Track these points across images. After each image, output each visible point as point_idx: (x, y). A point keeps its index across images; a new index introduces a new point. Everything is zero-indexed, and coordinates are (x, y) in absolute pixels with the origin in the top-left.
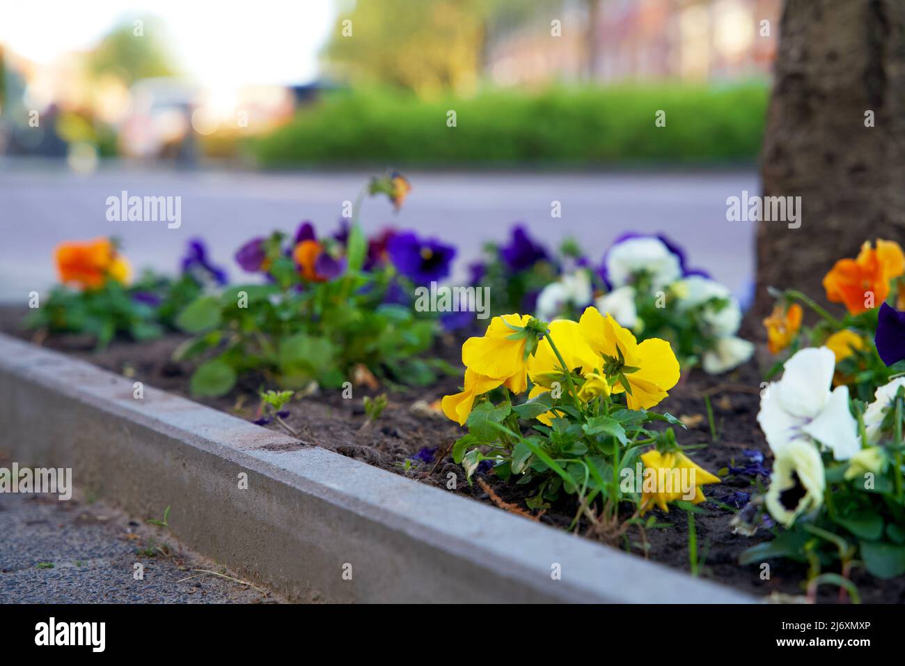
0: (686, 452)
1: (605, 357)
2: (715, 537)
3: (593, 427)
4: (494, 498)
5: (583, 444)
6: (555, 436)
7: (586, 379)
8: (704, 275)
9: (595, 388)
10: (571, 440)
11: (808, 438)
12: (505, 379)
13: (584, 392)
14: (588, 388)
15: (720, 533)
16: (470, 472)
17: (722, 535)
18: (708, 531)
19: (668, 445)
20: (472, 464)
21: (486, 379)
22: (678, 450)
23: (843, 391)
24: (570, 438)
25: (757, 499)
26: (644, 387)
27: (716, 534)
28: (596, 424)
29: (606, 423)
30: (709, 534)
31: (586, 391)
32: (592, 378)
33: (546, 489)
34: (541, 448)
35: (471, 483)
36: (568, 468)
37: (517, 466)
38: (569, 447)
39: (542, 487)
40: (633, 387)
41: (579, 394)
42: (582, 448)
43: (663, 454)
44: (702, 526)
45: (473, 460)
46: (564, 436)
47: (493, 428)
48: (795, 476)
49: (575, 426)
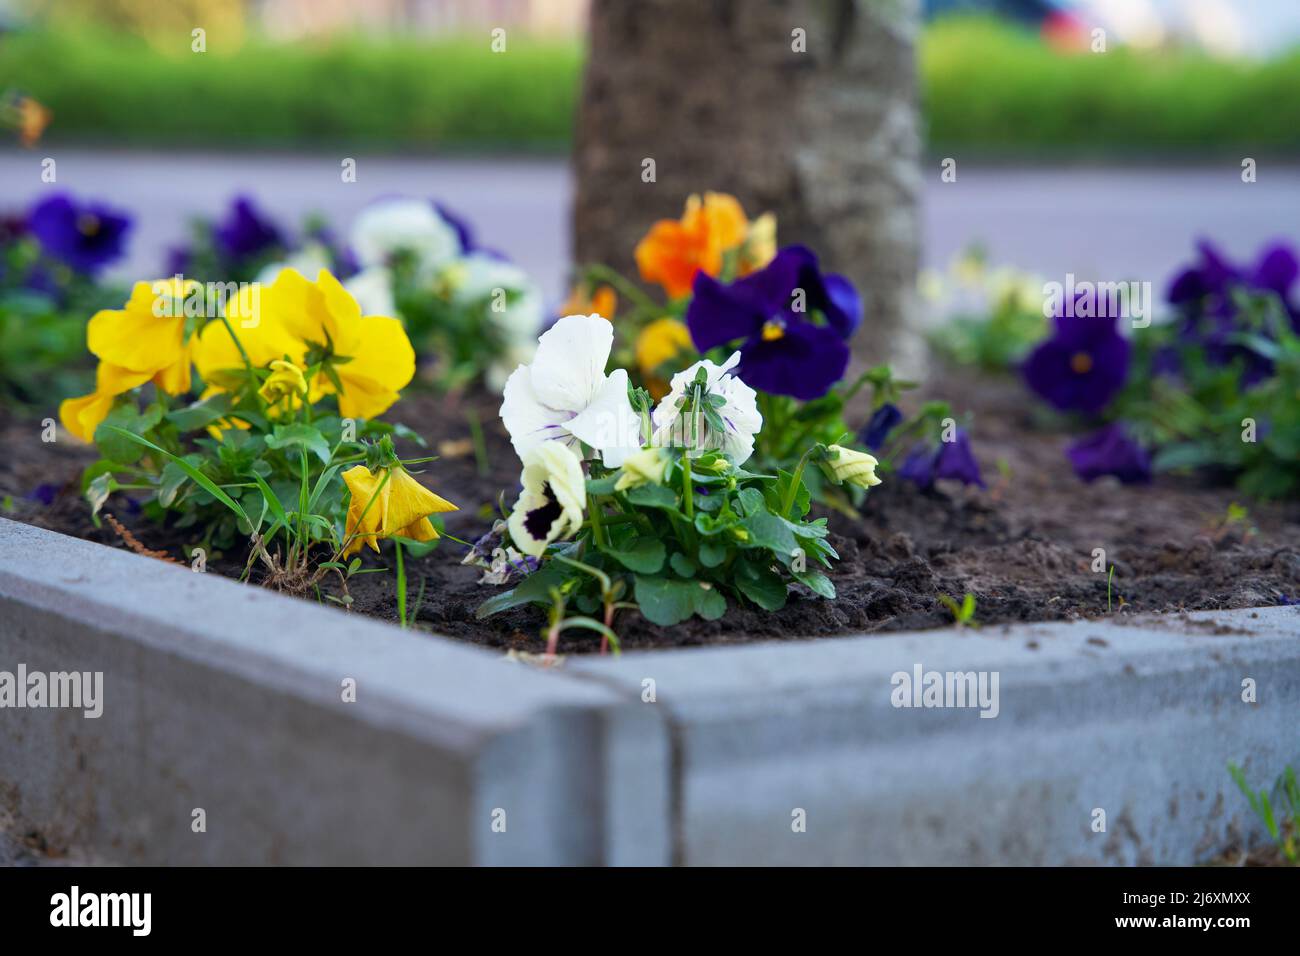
0: (410, 469)
1: (308, 343)
2: (452, 589)
3: (282, 438)
4: (132, 543)
5: (265, 463)
6: (226, 453)
7: (272, 371)
8: (497, 256)
9: (284, 382)
10: (248, 458)
11: (571, 440)
12: (154, 372)
13: (268, 389)
14: (275, 382)
15: (463, 584)
16: (97, 507)
17: (464, 587)
18: (445, 582)
19: (384, 459)
20: (99, 496)
21: (126, 372)
22: (397, 465)
23: (621, 376)
24: (247, 455)
25: (499, 526)
26: (364, 386)
27: (457, 585)
28: (287, 435)
29: (301, 432)
30: (446, 587)
31: (272, 387)
32: (281, 369)
33: (216, 533)
34: (202, 470)
35: (98, 523)
36: (245, 499)
37: (166, 496)
38: (245, 468)
39: (210, 529)
40: (346, 387)
41: (261, 391)
42: (264, 469)
43: (375, 472)
44: (439, 577)
45: (102, 489)
46: (240, 453)
47: (134, 443)
48: (548, 492)
49: (257, 438)
